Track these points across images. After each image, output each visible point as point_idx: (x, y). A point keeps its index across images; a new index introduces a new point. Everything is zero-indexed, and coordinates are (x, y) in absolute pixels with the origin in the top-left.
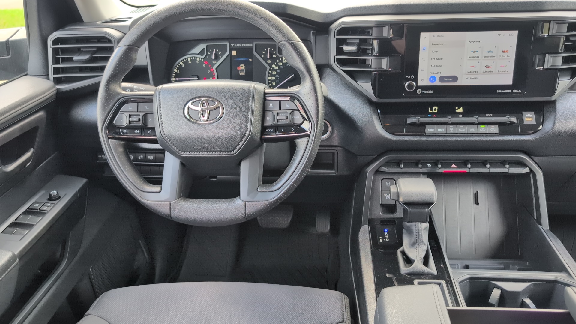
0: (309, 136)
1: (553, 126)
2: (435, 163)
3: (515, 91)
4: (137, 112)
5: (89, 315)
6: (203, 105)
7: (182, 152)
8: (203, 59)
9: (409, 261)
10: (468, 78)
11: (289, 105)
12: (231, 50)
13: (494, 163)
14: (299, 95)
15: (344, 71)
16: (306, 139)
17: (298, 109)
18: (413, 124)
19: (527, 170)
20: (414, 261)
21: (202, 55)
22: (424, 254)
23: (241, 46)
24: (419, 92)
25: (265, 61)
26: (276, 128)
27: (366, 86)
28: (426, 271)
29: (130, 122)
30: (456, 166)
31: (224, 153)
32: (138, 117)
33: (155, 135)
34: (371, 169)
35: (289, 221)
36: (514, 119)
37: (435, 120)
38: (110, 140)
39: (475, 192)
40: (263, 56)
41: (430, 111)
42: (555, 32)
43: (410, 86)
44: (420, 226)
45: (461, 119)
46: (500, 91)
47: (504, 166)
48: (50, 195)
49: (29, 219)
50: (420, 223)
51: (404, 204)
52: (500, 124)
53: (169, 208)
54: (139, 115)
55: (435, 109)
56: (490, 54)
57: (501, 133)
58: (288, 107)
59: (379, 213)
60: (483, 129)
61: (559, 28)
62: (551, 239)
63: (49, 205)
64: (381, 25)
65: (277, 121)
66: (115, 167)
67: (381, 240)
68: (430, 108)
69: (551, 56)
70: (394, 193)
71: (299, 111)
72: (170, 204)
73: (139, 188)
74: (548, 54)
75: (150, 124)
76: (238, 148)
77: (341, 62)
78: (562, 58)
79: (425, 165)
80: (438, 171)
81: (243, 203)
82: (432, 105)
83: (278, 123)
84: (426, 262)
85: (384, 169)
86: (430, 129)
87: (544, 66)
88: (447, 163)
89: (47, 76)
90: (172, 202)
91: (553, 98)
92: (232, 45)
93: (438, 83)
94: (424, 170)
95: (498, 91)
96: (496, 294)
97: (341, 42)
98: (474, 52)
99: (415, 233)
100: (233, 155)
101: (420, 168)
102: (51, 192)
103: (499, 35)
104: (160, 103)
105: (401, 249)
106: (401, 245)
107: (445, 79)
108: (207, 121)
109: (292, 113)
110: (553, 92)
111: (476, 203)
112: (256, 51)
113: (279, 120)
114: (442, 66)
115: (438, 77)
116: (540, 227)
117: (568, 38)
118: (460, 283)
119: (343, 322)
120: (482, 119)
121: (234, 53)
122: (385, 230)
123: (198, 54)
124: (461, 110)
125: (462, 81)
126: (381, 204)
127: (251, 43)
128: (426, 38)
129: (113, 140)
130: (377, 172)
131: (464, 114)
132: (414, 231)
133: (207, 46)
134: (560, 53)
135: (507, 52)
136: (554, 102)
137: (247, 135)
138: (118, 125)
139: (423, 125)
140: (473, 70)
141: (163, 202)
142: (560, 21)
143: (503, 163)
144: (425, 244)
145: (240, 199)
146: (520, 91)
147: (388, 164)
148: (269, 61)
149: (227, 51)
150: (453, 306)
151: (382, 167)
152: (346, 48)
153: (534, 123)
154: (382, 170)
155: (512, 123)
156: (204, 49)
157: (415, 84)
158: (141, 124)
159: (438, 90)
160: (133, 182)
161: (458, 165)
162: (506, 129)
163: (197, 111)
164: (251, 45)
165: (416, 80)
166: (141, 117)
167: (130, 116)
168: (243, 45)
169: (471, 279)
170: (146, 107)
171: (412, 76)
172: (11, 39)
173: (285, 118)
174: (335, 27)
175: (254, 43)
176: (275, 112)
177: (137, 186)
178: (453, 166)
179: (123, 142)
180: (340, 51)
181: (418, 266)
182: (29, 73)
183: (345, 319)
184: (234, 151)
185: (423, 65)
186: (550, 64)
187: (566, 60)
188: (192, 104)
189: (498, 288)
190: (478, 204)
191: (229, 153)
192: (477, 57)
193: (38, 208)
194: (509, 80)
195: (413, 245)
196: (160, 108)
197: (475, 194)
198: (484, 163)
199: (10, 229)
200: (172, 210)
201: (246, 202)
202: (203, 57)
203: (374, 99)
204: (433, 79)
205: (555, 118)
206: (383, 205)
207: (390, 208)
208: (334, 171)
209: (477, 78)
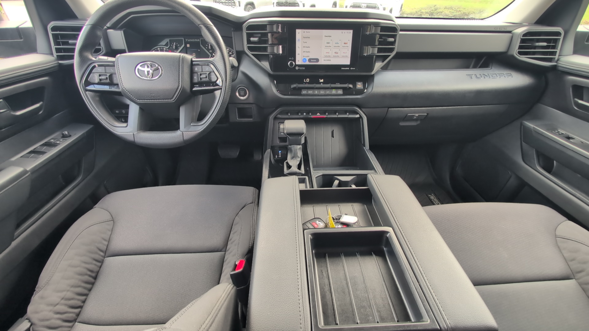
0: (221, 89)
1: (372, 90)
2: (308, 113)
3: (351, 69)
4: (105, 73)
5: (96, 207)
6: (148, 67)
7: (138, 100)
8: (168, 49)
9: (289, 167)
10: (325, 60)
11: (207, 68)
12: (186, 43)
13: (341, 112)
14: (214, 62)
15: (252, 54)
16: (219, 91)
17: (213, 71)
18: (294, 88)
19: (358, 116)
20: (292, 166)
21: (167, 46)
22: (298, 163)
23: (192, 40)
24: (297, 68)
25: (208, 51)
26: (201, 84)
27: (266, 65)
28: (298, 172)
29: (100, 80)
30: (319, 114)
31: (166, 100)
32: (106, 76)
33: (119, 89)
34: (271, 117)
35: (238, 154)
36: (351, 86)
37: (307, 85)
38: (87, 92)
39: (332, 130)
40: (206, 48)
41: (305, 81)
42: (373, 32)
43: (291, 64)
44: (296, 147)
45: (322, 85)
46: (343, 69)
47: (346, 114)
48: (63, 134)
49: (44, 149)
50: (296, 146)
51: (287, 134)
52: (344, 89)
53: (133, 137)
54: (106, 75)
55: (308, 80)
56: (337, 45)
57: (344, 94)
58: (207, 70)
59: (277, 142)
60: (334, 92)
61: (375, 30)
62: (369, 153)
63: (61, 140)
64: (272, 23)
65: (201, 79)
66: (92, 110)
67: (276, 157)
68: (305, 80)
69: (371, 47)
70: (282, 128)
71: (214, 72)
72: (134, 134)
73: (111, 124)
74: (370, 45)
75: (115, 82)
76: (175, 97)
77: (250, 49)
78: (377, 49)
79: (302, 114)
80: (310, 117)
81: (182, 132)
82: (306, 77)
83: (202, 81)
84: (299, 167)
85: (279, 116)
86: (304, 92)
87: (367, 54)
88: (315, 112)
89: (52, 54)
90: (134, 133)
91: (373, 73)
92: (187, 40)
93: (307, 63)
94: (302, 116)
95: (342, 69)
96: (336, 182)
97: (249, 36)
98: (328, 43)
99: (293, 152)
100: (173, 102)
101: (300, 115)
102: (63, 132)
103: (342, 33)
104: (118, 66)
105: (286, 161)
106: (287, 159)
107: (312, 61)
108: (152, 78)
109: (210, 74)
110: (372, 70)
111: (332, 137)
112: (202, 44)
113: (202, 79)
114: (309, 52)
115: (307, 59)
116: (364, 148)
117: (381, 36)
118: (316, 178)
119: (253, 203)
120: (333, 85)
121: (188, 46)
122: (280, 152)
123: (164, 46)
124: (322, 81)
125: (322, 62)
126: (279, 137)
127: (198, 39)
128: (300, 33)
129: (89, 92)
130: (275, 118)
131: (323, 83)
132: (293, 150)
133: (170, 40)
134: (377, 45)
135: (347, 43)
136: (373, 77)
137: (180, 88)
138: (92, 81)
139: (300, 89)
140: (328, 55)
141: (128, 133)
142: (376, 25)
143: (345, 112)
144: (299, 158)
145: (180, 130)
146: (354, 69)
147: (281, 113)
148: (211, 51)
149: (183, 44)
150: (310, 188)
151: (278, 115)
152: (252, 39)
153: (362, 88)
154: (278, 117)
155: (350, 88)
156: (168, 42)
157: (294, 63)
158: (108, 81)
159: (308, 68)
160: (107, 121)
161: (321, 114)
162: (347, 91)
163: (144, 71)
164: (198, 40)
165: (295, 61)
166: (108, 77)
167: (100, 76)
168: (193, 40)
169: (324, 176)
170: (111, 69)
171: (293, 58)
172: (20, 27)
173: (205, 77)
174: (245, 25)
175: (200, 39)
176: (199, 73)
177: (110, 123)
178: (318, 114)
179: (98, 94)
180: (249, 42)
181: (294, 169)
182: (38, 52)
183: (254, 202)
184: (173, 99)
185: (299, 50)
186: (371, 52)
187: (380, 50)
188: (141, 66)
189: (338, 179)
190: (333, 137)
191: (170, 100)
192: (330, 46)
193: (53, 142)
194: (347, 62)
195: (292, 158)
196: (119, 69)
197: (332, 131)
198: (335, 112)
199: (28, 155)
200: (135, 138)
201: (184, 132)
202: (167, 48)
203: (271, 72)
204: (304, 60)
205: (373, 85)
206: (280, 138)
207: (283, 139)
208: (252, 119)
209: (330, 60)
